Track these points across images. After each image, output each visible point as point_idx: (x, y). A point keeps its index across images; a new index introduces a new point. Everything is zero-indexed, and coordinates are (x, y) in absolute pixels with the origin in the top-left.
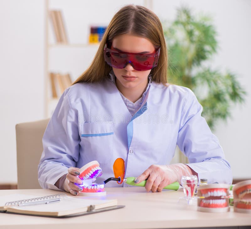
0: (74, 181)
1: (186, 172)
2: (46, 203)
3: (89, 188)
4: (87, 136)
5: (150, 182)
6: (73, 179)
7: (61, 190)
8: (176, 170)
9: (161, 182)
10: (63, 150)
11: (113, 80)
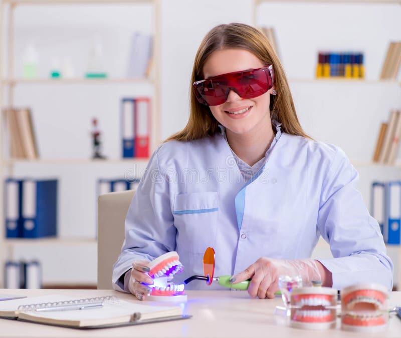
0: (142, 280)
1: (314, 272)
2: (80, 309)
3: (163, 290)
4: (181, 213)
5: (254, 283)
6: (139, 277)
7: (126, 291)
8: (297, 266)
9: (271, 284)
10: (150, 236)
11: (223, 133)
